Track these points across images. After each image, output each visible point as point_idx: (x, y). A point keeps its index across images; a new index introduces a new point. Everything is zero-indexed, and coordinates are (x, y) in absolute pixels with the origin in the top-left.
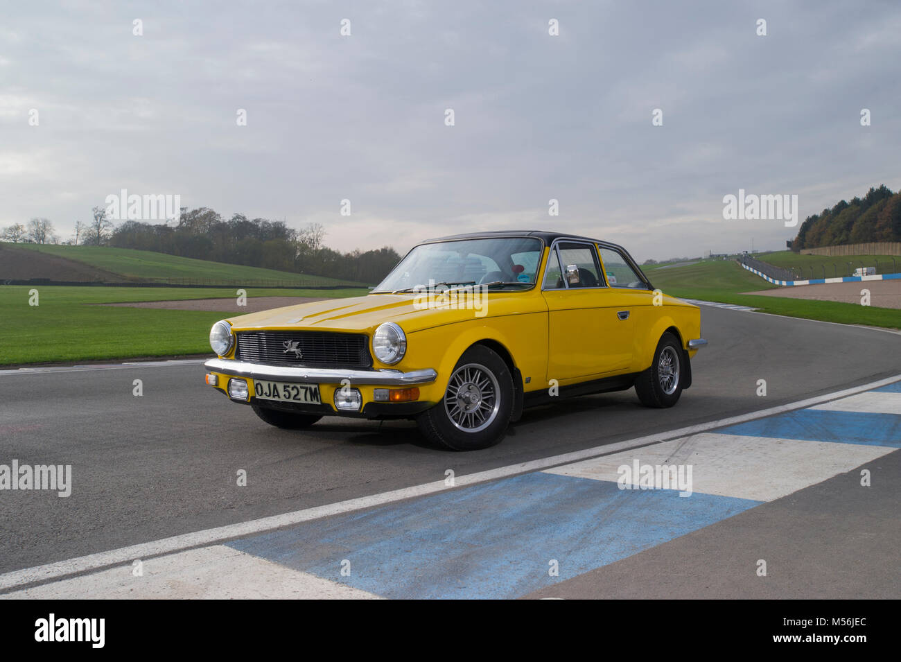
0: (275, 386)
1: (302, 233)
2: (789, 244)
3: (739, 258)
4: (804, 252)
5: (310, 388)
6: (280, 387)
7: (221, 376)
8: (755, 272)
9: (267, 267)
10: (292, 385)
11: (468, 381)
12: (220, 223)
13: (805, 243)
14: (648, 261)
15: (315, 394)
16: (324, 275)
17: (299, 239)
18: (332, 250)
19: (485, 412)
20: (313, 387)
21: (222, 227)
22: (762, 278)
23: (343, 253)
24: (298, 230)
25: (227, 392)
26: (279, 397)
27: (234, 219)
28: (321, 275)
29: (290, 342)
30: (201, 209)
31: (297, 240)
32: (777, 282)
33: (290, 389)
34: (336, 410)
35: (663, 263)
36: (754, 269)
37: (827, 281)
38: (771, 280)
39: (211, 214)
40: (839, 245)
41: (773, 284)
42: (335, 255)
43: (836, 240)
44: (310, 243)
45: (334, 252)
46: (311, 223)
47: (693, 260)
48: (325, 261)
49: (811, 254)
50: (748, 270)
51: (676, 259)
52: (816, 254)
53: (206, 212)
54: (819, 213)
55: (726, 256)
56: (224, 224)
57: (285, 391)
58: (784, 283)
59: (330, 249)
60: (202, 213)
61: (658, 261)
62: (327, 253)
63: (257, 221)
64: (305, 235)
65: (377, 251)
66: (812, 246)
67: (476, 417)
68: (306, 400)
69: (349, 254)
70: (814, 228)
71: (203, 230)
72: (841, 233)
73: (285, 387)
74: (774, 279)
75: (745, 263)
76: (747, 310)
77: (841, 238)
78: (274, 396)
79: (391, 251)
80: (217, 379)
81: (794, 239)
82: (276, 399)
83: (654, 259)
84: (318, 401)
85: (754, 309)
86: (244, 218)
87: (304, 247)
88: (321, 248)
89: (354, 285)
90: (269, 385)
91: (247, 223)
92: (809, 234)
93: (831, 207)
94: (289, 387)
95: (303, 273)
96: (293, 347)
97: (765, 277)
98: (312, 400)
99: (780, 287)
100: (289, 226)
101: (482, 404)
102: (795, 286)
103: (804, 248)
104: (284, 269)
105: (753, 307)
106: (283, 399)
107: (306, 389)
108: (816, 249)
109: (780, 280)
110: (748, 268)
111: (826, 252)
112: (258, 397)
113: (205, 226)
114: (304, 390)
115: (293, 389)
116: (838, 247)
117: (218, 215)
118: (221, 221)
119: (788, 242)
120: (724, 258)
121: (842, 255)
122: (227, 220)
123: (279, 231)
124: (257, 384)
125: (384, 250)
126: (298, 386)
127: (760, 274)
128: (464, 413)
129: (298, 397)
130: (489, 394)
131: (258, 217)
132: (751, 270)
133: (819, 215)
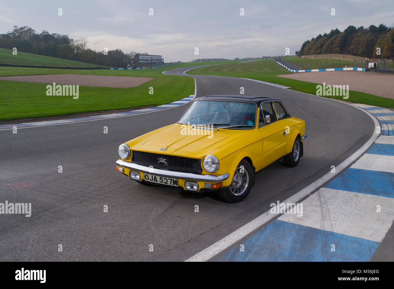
0: (155, 177)
1: (77, 41)
2: (297, 53)
3: (276, 58)
4: (303, 57)
5: (173, 180)
6: (158, 178)
7: (125, 169)
8: (282, 65)
9: (61, 58)
10: (164, 178)
11: (237, 174)
12: (35, 35)
13: (303, 53)
14: (236, 58)
15: (175, 182)
16: (88, 62)
17: (75, 44)
18: (92, 50)
19: (242, 186)
20: (175, 180)
21: (36, 37)
22: (285, 68)
23: (97, 51)
24: (75, 39)
25: (129, 176)
26: (157, 182)
27: (43, 33)
28: (87, 62)
29: (161, 158)
30: (25, 27)
31: (75, 45)
32: (291, 70)
33: (163, 179)
34: (186, 190)
35: (242, 59)
36: (282, 64)
37: (312, 70)
38: (289, 69)
39: (30, 30)
40: (317, 54)
41: (290, 71)
42: (94, 53)
43: (317, 52)
44: (81, 46)
45: (93, 51)
46: (81, 37)
47: (255, 59)
48: (89, 55)
49: (305, 58)
50: (280, 65)
51: (248, 58)
52: (308, 58)
53: (27, 28)
54: (310, 39)
55: (270, 57)
56: (37, 35)
57: (160, 179)
58: (295, 71)
59: (91, 50)
60: (26, 29)
61: (240, 59)
62: (89, 51)
63: (54, 34)
64: (78, 42)
65: (113, 51)
66: (306, 55)
67: (239, 188)
68: (171, 184)
69: (100, 52)
70: (307, 47)
71: (27, 38)
72: (319, 49)
73: (160, 178)
74: (290, 69)
75: (278, 61)
76: (285, 88)
77: (318, 51)
78: (154, 181)
79: (120, 51)
80: (123, 170)
81: (299, 51)
82: (156, 182)
83: (238, 58)
84: (177, 185)
85: (288, 87)
86: (47, 33)
87: (78, 48)
88: (87, 49)
89: (103, 67)
90: (152, 176)
91: (49, 35)
92: (305, 49)
93: (315, 37)
94: (162, 178)
95: (79, 61)
96: (163, 161)
97: (286, 68)
98: (174, 184)
99: (293, 73)
100: (70, 37)
101: (242, 183)
102: (299, 73)
103: (303, 55)
104: (69, 59)
105: (287, 86)
106: (159, 182)
107: (172, 180)
108: (308, 56)
109: (293, 69)
110: (279, 63)
111: (312, 57)
112: (146, 180)
113: (27, 36)
114: (170, 180)
115: (164, 179)
116: (317, 55)
117: (34, 30)
118: (36, 33)
119: (296, 52)
120: (269, 58)
121: (318, 59)
122: (39, 33)
123: (65, 40)
124: (145, 175)
125: (117, 51)
126: (167, 178)
127: (284, 66)
128: (235, 187)
129: (167, 182)
130: (244, 179)
131: (55, 33)
132: (281, 64)
133: (310, 40)
